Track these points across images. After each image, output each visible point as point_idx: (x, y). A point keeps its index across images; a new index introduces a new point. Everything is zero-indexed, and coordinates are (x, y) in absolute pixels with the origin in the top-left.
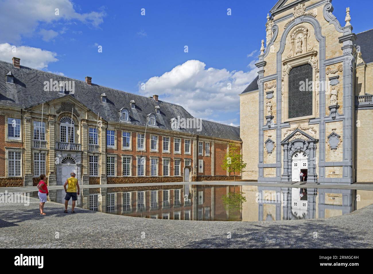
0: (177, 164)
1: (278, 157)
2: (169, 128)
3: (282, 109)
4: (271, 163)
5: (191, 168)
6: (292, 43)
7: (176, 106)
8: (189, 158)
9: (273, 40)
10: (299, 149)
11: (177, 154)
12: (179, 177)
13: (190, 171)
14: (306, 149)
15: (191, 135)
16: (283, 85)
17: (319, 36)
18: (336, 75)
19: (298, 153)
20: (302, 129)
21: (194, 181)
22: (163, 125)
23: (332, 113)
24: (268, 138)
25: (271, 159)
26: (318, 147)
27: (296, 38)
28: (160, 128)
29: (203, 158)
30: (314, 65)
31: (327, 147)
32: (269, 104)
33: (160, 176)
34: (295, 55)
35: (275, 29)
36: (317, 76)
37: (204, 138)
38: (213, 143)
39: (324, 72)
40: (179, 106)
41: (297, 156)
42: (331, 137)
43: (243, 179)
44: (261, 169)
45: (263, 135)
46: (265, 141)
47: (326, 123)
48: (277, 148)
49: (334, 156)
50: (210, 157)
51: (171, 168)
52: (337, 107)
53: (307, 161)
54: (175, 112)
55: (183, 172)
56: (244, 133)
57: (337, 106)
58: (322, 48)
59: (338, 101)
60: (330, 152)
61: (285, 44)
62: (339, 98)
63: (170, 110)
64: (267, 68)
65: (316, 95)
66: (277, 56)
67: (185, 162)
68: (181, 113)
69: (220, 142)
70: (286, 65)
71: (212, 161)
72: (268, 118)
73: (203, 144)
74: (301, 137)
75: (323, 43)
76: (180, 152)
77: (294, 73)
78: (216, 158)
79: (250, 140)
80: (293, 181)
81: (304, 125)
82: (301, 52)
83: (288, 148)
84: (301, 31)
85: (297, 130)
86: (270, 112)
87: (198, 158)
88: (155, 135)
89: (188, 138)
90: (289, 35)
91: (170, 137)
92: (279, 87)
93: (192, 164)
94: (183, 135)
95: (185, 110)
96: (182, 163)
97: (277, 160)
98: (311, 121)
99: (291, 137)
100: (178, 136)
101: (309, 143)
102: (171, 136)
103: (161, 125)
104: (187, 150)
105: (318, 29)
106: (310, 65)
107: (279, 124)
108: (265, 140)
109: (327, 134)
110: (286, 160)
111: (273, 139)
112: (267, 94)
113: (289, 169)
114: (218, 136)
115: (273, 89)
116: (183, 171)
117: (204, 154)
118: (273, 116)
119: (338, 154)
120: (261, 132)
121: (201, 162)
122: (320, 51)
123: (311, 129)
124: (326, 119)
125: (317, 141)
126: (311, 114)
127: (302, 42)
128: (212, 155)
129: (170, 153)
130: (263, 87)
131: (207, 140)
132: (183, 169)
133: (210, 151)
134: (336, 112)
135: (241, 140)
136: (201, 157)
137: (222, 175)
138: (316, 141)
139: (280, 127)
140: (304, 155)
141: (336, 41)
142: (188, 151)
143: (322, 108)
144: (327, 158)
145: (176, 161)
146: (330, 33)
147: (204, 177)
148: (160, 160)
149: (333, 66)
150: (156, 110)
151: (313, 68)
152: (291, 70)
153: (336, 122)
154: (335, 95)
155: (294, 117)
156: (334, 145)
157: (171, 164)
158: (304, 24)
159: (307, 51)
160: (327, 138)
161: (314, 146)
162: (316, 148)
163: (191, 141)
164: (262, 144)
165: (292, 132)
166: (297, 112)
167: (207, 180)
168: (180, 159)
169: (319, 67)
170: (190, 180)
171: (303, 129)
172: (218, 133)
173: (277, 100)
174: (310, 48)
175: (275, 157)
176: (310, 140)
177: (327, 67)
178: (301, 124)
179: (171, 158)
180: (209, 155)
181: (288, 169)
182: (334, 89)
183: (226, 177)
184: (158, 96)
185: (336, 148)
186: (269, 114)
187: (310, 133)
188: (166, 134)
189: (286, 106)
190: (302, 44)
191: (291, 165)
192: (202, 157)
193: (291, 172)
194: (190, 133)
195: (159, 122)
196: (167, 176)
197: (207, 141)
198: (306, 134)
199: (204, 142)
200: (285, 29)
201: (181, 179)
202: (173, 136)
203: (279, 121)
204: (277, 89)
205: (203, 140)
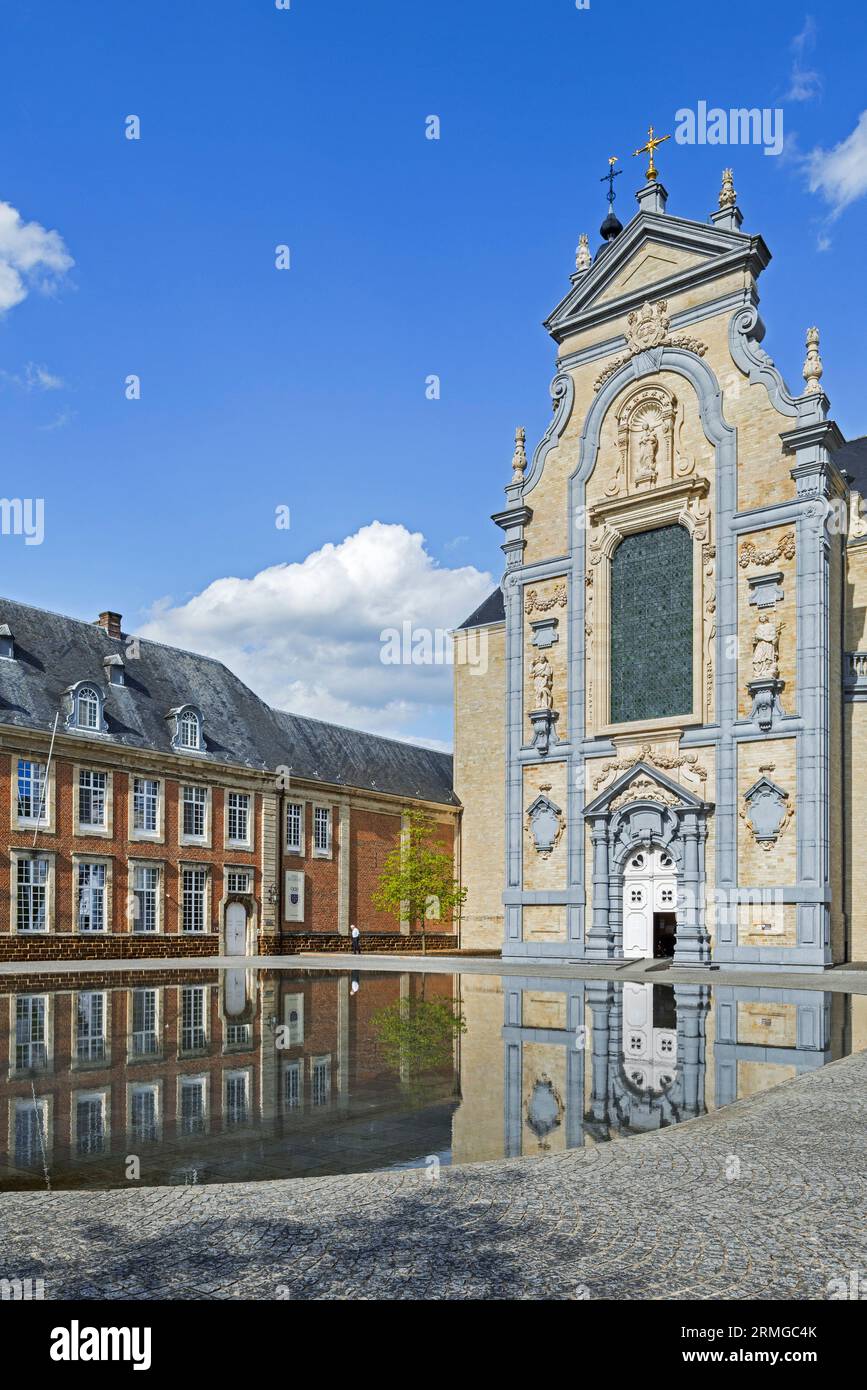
0: (193, 884)
1: (575, 867)
2: (158, 745)
3: (588, 687)
4: (548, 887)
5: (253, 902)
6: (622, 443)
7: (200, 659)
8: (246, 865)
9: (558, 431)
10: (647, 839)
11: (194, 847)
12: (201, 938)
13: (249, 915)
14: (672, 840)
15: (255, 773)
16: (591, 599)
17: (716, 426)
18: (773, 568)
19: (643, 853)
20: (656, 764)
21: (266, 953)
22: (136, 733)
23: (760, 707)
24: (540, 793)
25: (548, 874)
26: (712, 832)
27: (635, 429)
28: (121, 743)
29: (307, 865)
30: (696, 529)
31: (744, 833)
32: (540, 666)
33: (116, 935)
34: (633, 491)
35: (561, 391)
36: (707, 569)
37: (306, 788)
38: (345, 811)
39: (732, 555)
40: (211, 662)
41: (639, 862)
42: (757, 798)
43: (465, 946)
44: (514, 911)
45: (521, 783)
46: (527, 806)
47: (738, 743)
48: (570, 834)
49: (769, 868)
50: (334, 860)
51: (166, 900)
52: (777, 688)
53: (675, 882)
54: (193, 685)
55: (221, 920)
56: (468, 776)
57: (776, 683)
58: (726, 470)
59: (781, 665)
60: (753, 852)
61: (599, 448)
62: (783, 654)
63: (170, 673)
64: (537, 534)
65: (706, 641)
66: (571, 488)
67: (226, 880)
68: (218, 688)
69: (375, 806)
70: (601, 527)
71: (341, 877)
72: (540, 719)
73: (302, 811)
74: (653, 795)
75: (726, 450)
76: (206, 840)
77: (628, 556)
78: (356, 866)
79: (488, 801)
80: (628, 955)
81: (664, 749)
82: (653, 480)
83: (607, 832)
84: (651, 404)
85: (638, 767)
86: (545, 695)
87: (284, 863)
88: (94, 768)
89: (240, 788)
90: (611, 414)
91: (162, 780)
92: (576, 607)
93: (256, 888)
94: (218, 772)
95: (237, 680)
96: (217, 882)
97: (570, 876)
98: (689, 734)
99: (618, 793)
100: (200, 777)
101: (681, 815)
102: (166, 775)
103: (126, 730)
104: (236, 831)
105: (711, 400)
106: (684, 528)
107: (576, 741)
108: (528, 803)
109: (745, 786)
110: (602, 878)
111: (554, 797)
112: (535, 629)
113: (612, 910)
114: (368, 782)
115: (557, 612)
116: (221, 913)
117: (308, 850)
118: (557, 715)
119: (782, 860)
120: (516, 772)
121: (296, 881)
122: (719, 478)
123: (690, 766)
124: (740, 729)
125: (709, 811)
126: (689, 710)
127: (655, 442)
128: (340, 855)
129: (163, 841)
130: (522, 602)
131: (322, 795)
132: (221, 905)
133: (333, 837)
134: (772, 704)
135: (456, 802)
136: (295, 859)
137: (382, 929)
138: (705, 811)
139: (582, 753)
140: (665, 862)
141: (771, 447)
142: (240, 836)
143: (727, 688)
144: (742, 874)
145: (191, 875)
146: (751, 417)
147: (306, 938)
148: (120, 869)
149: (762, 537)
150: (107, 670)
151: (695, 540)
152: (620, 544)
153: (775, 742)
154: (770, 642)
155: (628, 718)
156: (766, 827)
157: (166, 888)
158: (665, 379)
159: (672, 477)
160: (744, 799)
161: (698, 827)
162: (706, 836)
163: (256, 798)
164: (517, 816)
165: (621, 773)
166: (640, 700)
167: (321, 951)
168: (205, 868)
169: (713, 538)
170: (250, 951)
171: (661, 766)
172: (365, 771)
173: (570, 653)
174: (683, 466)
175: (562, 867)
176: (685, 804)
177: (742, 540)
178: (652, 746)
179: (166, 862)
180: (327, 853)
181: (609, 910)
182: (767, 621)
183: (398, 937)
184: (120, 617)
185: (775, 835)
186: (542, 705)
187: (684, 778)
188: (146, 765)
189: (599, 678)
190: (655, 450)
191: (620, 897)
192: (297, 862)
193: (620, 923)
194: (249, 765)
195: (117, 718)
196: (147, 932)
197: (322, 801)
198: (670, 783)
199: (307, 803)
200: (597, 390)
201: (209, 946)
202: (177, 777)
203: (576, 733)
204: (570, 612)
205: (303, 798)
